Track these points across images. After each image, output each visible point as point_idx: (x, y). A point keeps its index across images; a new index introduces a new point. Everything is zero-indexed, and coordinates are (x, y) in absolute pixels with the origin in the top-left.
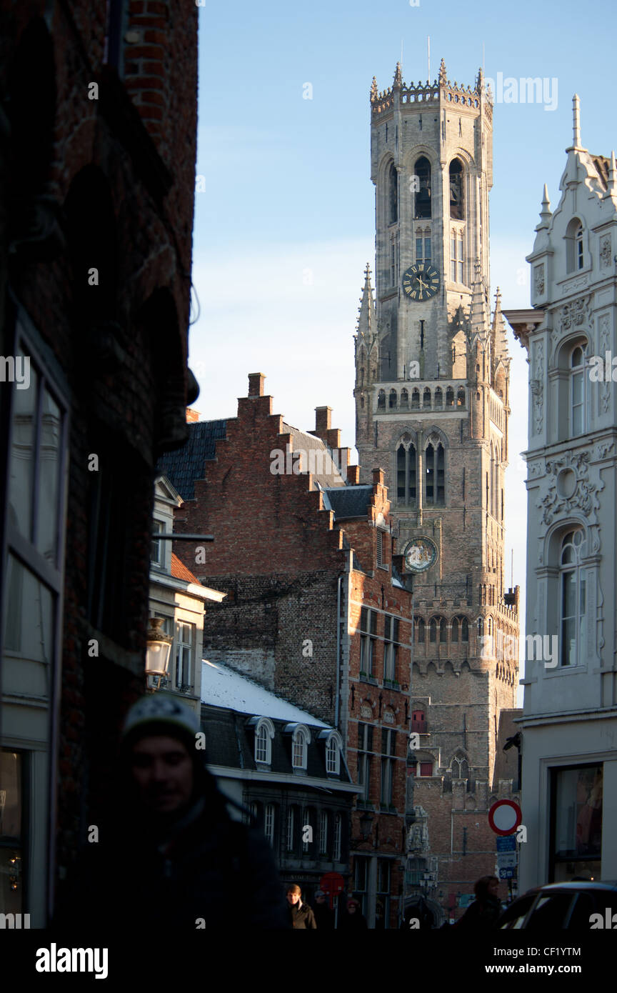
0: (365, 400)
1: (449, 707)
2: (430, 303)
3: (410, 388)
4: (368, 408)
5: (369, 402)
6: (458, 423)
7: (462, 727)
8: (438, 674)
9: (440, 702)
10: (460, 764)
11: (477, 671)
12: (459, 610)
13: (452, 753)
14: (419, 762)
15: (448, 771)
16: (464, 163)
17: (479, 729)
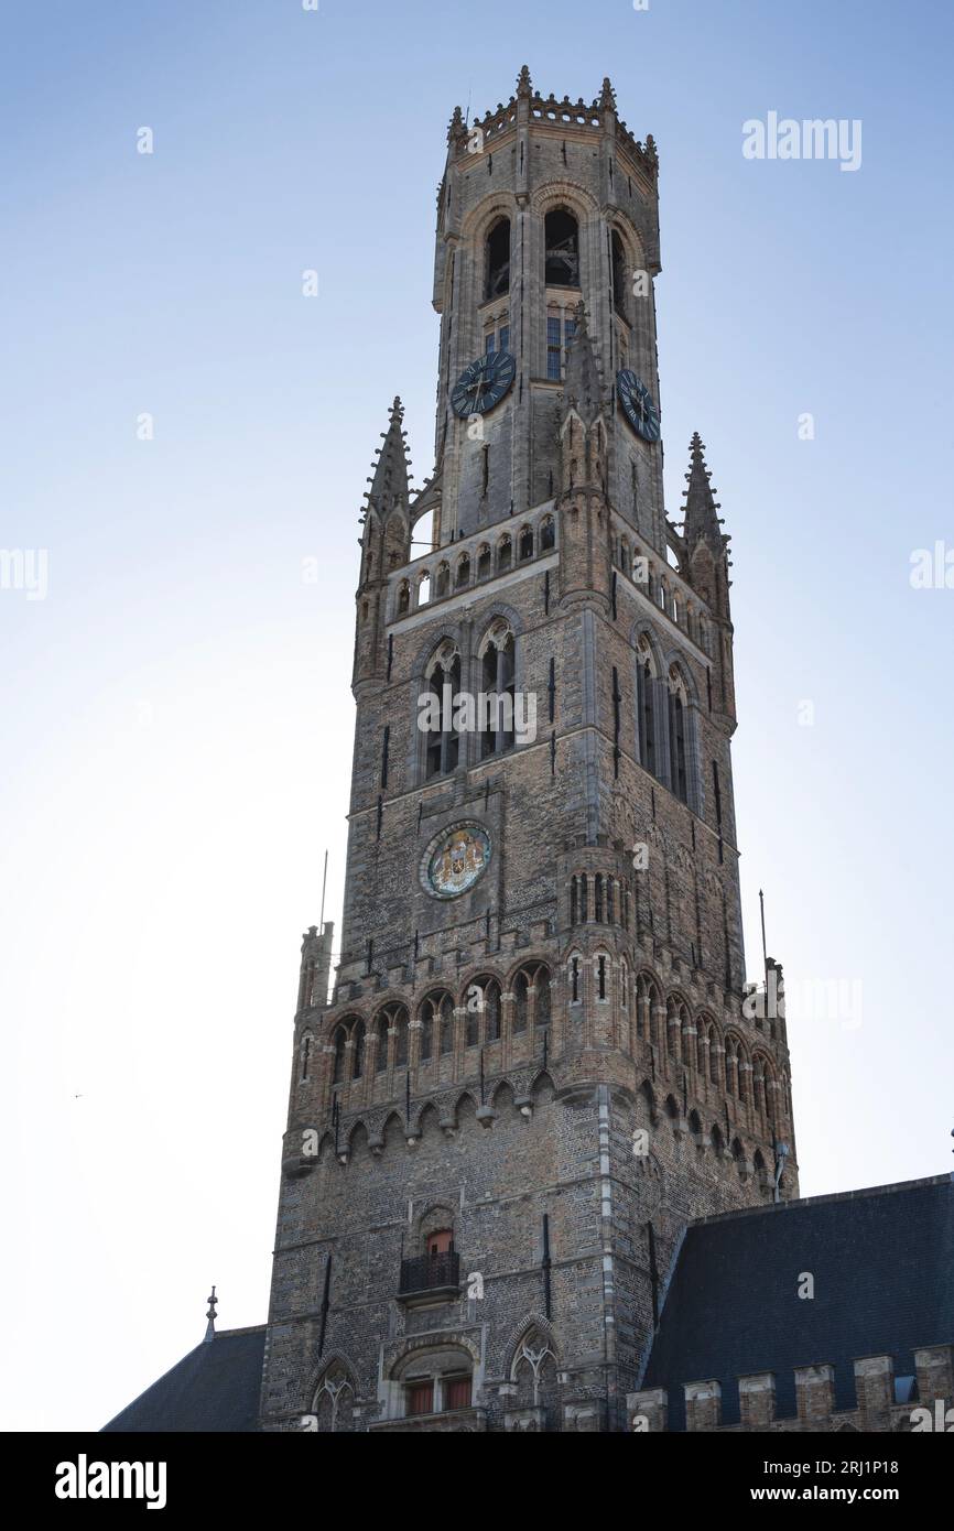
0: (371, 605)
1: (506, 1205)
2: (500, 414)
4: (377, 615)
5: (378, 605)
6: (541, 581)
7: (538, 1256)
8: (481, 1120)
9: (488, 1194)
10: (535, 1369)
11: (571, 1092)
12: (527, 951)
13: (514, 1335)
14: (437, 1376)
15: (503, 1391)
16: (578, 210)
17: (581, 1253)
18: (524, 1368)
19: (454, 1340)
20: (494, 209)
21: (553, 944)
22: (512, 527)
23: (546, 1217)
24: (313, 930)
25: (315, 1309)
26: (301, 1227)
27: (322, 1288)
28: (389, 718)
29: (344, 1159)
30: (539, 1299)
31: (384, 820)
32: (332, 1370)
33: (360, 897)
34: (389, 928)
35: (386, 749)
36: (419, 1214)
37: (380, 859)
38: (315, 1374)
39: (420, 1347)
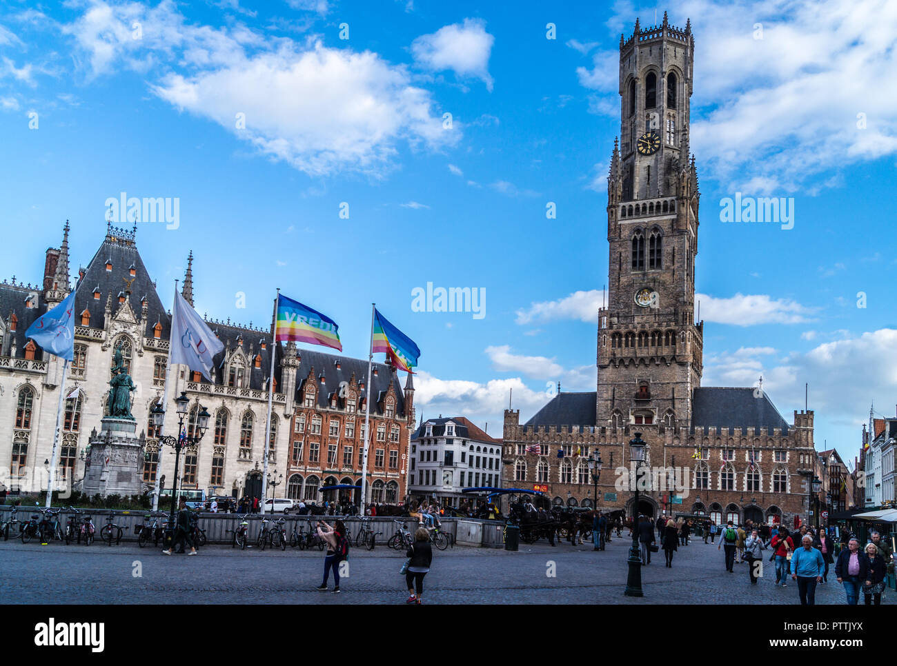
0: (614, 212)
1: (663, 384)
2: (654, 156)
3: (641, 203)
4: (615, 217)
6: (671, 222)
7: (671, 396)
8: (656, 364)
9: (658, 381)
10: (670, 418)
11: (681, 363)
12: (670, 328)
13: (665, 410)
14: (644, 416)
15: (662, 421)
16: (676, 76)
17: (682, 396)
18: (667, 417)
19: (649, 410)
21: (677, 327)
23: (673, 389)
24: (601, 308)
25: (610, 397)
26: (605, 380)
27: (612, 393)
28: (620, 250)
29: (617, 367)
30: (671, 404)
31: (621, 280)
32: (617, 411)
34: (624, 310)
35: (620, 259)
36: (639, 382)
37: (620, 290)
38: (612, 412)
39: (640, 409)
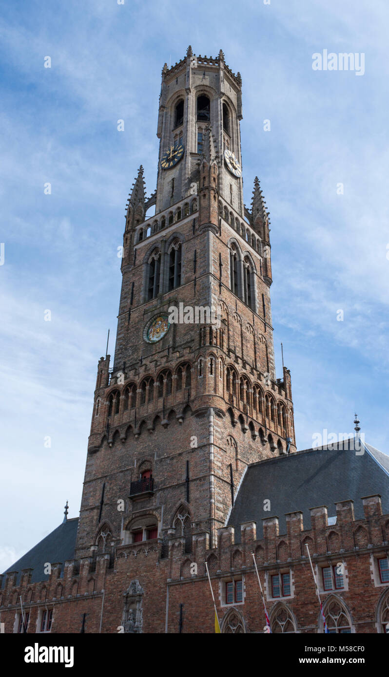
0: (129, 239)
1: (173, 458)
2: (179, 166)
4: (131, 242)
5: (131, 238)
6: (192, 223)
7: (184, 477)
8: (163, 425)
9: (165, 454)
10: (182, 522)
11: (198, 412)
12: (182, 359)
13: (174, 509)
14: (144, 528)
15: (169, 532)
16: (210, 95)
17: (201, 475)
18: (178, 522)
19: (151, 512)
20: (178, 97)
21: (192, 355)
22: (182, 204)
23: (188, 462)
24: (102, 358)
25: (98, 504)
26: (94, 473)
27: (101, 496)
28: (133, 278)
29: (111, 445)
30: (184, 495)
31: (131, 316)
32: (104, 528)
33: (121, 346)
34: (132, 357)
35: (133, 290)
36: (138, 464)
37: (129, 331)
38: (97, 530)
39: (138, 517)
